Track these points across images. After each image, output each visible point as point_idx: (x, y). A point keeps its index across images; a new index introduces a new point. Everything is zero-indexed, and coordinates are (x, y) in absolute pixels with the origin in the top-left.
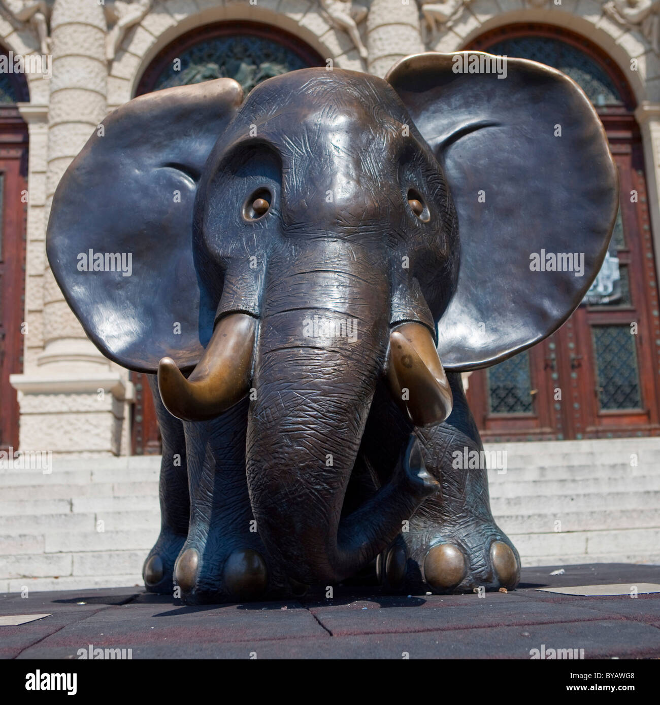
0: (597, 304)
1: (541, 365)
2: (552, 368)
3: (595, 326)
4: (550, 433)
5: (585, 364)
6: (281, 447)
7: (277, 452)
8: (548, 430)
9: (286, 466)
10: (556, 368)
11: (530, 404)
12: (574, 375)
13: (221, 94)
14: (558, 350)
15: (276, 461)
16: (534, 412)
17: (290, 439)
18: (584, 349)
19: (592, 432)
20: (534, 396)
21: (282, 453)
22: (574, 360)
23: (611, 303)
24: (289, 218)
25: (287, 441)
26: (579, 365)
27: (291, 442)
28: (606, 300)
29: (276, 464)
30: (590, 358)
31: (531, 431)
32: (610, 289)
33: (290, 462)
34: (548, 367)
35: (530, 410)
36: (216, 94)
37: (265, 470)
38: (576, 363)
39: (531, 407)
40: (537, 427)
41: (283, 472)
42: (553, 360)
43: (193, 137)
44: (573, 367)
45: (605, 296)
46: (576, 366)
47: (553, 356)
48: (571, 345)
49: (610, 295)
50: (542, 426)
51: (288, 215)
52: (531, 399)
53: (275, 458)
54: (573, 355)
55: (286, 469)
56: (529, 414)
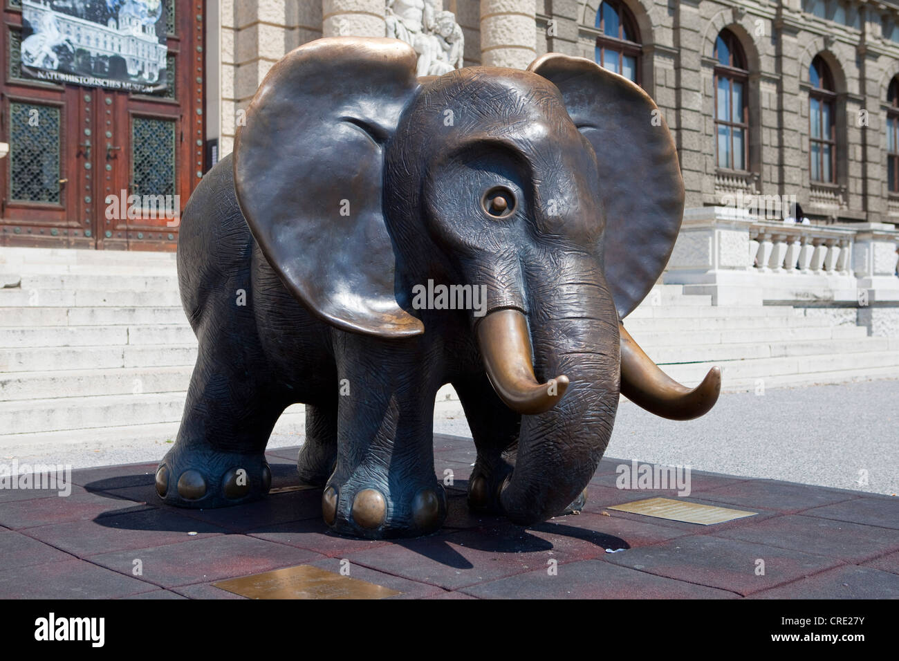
0: (140, 93)
1: (74, 152)
2: (85, 156)
3: (135, 116)
4: (77, 228)
5: (122, 157)
6: (582, 434)
7: (578, 438)
8: (75, 224)
9: (584, 448)
10: (89, 156)
11: (56, 194)
12: (109, 167)
13: (401, 58)
14: (94, 137)
15: (576, 444)
16: (61, 203)
17: (589, 428)
18: (122, 140)
19: (122, 230)
20: (63, 185)
21: (582, 439)
22: (109, 150)
23: (154, 94)
24: (545, 227)
25: (586, 429)
26: (115, 157)
27: (590, 430)
28: (150, 89)
29: (576, 447)
30: (128, 150)
31: (57, 224)
32: (156, 78)
33: (588, 446)
34: (81, 154)
35: (56, 201)
36: (396, 57)
37: (566, 451)
38: (111, 153)
39: (57, 197)
40: (63, 220)
41: (581, 453)
42: (88, 147)
43: (371, 95)
44: (108, 157)
45: (150, 85)
46: (112, 157)
47: (88, 143)
48: (109, 134)
49: (154, 85)
50: (68, 220)
51: (543, 224)
52: (59, 188)
53: (576, 442)
54: (109, 145)
55: (583, 450)
56: (56, 204)
